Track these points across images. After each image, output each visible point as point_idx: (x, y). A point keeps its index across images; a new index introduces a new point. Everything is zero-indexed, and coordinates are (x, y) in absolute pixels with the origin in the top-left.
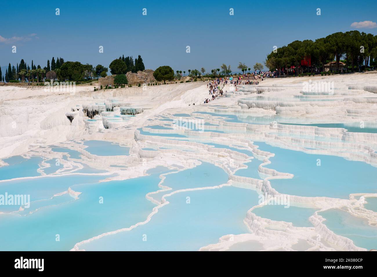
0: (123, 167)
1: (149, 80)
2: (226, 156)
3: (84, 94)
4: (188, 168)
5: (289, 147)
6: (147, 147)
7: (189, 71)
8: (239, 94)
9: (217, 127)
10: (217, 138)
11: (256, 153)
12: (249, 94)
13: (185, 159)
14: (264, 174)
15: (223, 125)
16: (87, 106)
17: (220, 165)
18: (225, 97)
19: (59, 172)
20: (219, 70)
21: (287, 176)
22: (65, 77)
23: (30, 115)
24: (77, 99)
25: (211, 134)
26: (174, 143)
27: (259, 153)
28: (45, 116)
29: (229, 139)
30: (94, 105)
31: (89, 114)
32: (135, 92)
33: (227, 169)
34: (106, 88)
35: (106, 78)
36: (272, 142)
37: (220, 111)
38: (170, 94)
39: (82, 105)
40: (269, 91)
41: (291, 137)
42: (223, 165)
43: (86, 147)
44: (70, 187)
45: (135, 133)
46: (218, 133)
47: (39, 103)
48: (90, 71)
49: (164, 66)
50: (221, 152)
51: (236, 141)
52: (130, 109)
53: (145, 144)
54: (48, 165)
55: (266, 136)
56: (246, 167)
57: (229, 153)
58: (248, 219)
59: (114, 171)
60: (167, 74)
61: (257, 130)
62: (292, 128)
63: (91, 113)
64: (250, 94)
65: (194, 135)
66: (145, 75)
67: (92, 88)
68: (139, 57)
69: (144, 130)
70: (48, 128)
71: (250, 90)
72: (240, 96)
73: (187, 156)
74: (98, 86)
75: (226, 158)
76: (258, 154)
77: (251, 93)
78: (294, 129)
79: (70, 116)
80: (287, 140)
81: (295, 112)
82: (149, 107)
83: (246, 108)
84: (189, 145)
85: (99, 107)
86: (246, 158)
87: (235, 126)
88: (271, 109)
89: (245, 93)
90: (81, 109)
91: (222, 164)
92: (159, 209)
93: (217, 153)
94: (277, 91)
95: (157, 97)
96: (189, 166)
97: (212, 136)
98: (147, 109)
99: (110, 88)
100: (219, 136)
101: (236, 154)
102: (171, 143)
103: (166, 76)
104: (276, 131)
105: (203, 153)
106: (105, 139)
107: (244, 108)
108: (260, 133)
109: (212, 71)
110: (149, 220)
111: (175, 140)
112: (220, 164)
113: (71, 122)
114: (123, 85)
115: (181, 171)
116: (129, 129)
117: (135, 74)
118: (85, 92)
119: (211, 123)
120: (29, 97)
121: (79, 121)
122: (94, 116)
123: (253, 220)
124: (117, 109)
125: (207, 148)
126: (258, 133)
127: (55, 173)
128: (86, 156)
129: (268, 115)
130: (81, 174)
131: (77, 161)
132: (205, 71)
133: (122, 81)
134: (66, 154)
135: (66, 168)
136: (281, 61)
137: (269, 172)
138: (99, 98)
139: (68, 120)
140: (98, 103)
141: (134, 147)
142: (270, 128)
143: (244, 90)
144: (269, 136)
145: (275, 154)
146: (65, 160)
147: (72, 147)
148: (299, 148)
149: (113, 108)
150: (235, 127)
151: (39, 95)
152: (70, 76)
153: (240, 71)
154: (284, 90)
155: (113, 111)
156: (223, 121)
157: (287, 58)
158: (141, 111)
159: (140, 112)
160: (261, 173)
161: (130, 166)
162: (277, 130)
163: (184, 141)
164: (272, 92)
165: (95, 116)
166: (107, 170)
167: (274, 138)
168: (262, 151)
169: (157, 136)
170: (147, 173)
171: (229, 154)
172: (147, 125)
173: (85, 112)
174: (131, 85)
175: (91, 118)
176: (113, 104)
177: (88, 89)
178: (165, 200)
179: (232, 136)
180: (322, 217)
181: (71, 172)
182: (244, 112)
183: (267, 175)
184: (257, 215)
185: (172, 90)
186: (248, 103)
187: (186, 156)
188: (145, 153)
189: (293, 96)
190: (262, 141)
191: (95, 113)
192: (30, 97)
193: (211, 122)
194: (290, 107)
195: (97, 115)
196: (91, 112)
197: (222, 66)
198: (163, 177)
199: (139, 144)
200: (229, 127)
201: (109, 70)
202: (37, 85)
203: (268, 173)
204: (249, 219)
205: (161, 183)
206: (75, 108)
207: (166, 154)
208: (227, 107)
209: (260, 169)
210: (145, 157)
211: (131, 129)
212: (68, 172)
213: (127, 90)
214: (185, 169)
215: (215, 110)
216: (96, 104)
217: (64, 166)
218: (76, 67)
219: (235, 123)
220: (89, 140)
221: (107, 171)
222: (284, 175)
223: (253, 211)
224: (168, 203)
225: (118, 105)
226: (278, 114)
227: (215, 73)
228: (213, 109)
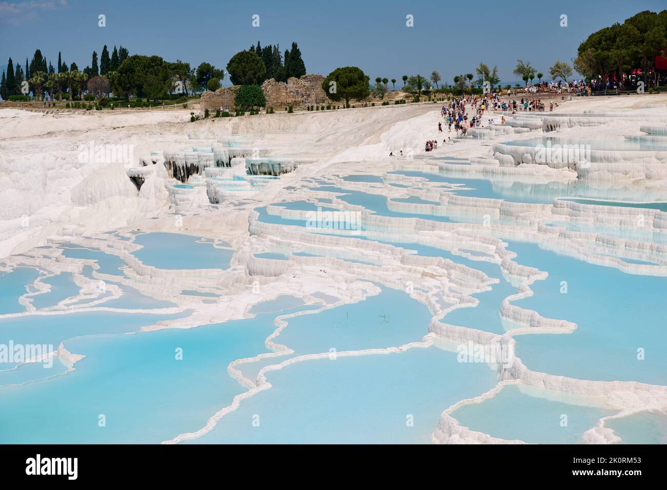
0: (210, 297)
1: (313, 97)
2: (440, 276)
3: (169, 129)
4: (347, 302)
5: (586, 258)
6: (267, 251)
7: (405, 78)
8: (504, 131)
9: (433, 208)
10: (428, 231)
11: (508, 269)
12: (525, 132)
13: (346, 281)
14: (512, 321)
15: (449, 202)
16: (173, 153)
17: (422, 296)
18: (473, 138)
19: (65, 305)
20: (470, 77)
21: (562, 326)
22: (128, 89)
23: (50, 173)
24: (153, 140)
25: (416, 224)
26: (329, 243)
27: (512, 271)
28: (82, 175)
29: (456, 235)
30: (190, 152)
31: (178, 173)
32: (280, 126)
33: (434, 305)
34: (217, 116)
35: (218, 93)
36: (550, 243)
37: (452, 170)
38: (359, 130)
39: (162, 152)
40: (571, 127)
41: (595, 234)
42: (427, 297)
43: (139, 247)
44: (63, 343)
45: (249, 217)
46: (430, 222)
47: (69, 147)
48: (183, 78)
49: (345, 68)
50: (431, 265)
51: (470, 240)
52: (267, 162)
53: (264, 245)
54: (46, 288)
55: (539, 230)
56: (475, 304)
57: (448, 267)
58: (441, 431)
59: (188, 303)
60: (352, 85)
61: (521, 215)
62: (603, 212)
63: (182, 171)
64: (527, 132)
65: (378, 226)
66: (304, 86)
67: (185, 115)
68: (294, 46)
69: (270, 212)
70: (88, 203)
71: (529, 122)
72: (507, 135)
73: (353, 273)
74: (199, 111)
75: (437, 280)
76: (510, 273)
77: (531, 129)
78: (606, 214)
79: (137, 176)
80: (587, 240)
81: (621, 175)
82: (310, 159)
83: (510, 165)
84: (362, 247)
85: (199, 157)
86: (483, 281)
87: (475, 206)
88: (567, 168)
89: (516, 129)
90: (161, 160)
91: (425, 294)
92: (242, 402)
93: (421, 269)
94: (589, 126)
95: (329, 135)
96: (351, 297)
97: (418, 228)
98: (305, 162)
99: (226, 115)
100: (434, 227)
101: (463, 271)
102: (323, 242)
103: (350, 89)
104: (566, 218)
105: (389, 266)
106: (187, 229)
107: (507, 165)
108: (529, 222)
109: (456, 80)
110: (211, 428)
111: (332, 237)
112: (422, 293)
113: (139, 189)
114: (255, 108)
115: (328, 308)
116: (241, 209)
117: (282, 84)
118: (171, 124)
119: (424, 199)
120: (48, 133)
121: (156, 188)
122: (188, 178)
123: (450, 435)
124: (240, 162)
125: (401, 256)
126: (525, 222)
127: (55, 307)
128: (134, 270)
129: (560, 181)
130: (111, 310)
131: (113, 281)
132: (440, 80)
133: (253, 101)
134: (91, 262)
135: (85, 294)
136: (608, 57)
137: (522, 318)
138: (202, 136)
139: (132, 186)
140: (199, 148)
141: (241, 251)
142: (553, 212)
143: (514, 123)
144: (545, 231)
145: (549, 273)
146: (85, 276)
147: (109, 246)
148: (610, 260)
149: (230, 159)
150: (475, 208)
151: (70, 128)
152: (140, 87)
153: (519, 79)
154: (604, 123)
155: (230, 166)
156: (449, 193)
157: (623, 52)
158: (292, 168)
159: (289, 169)
160: (504, 318)
161: (226, 295)
162: (567, 216)
163: (352, 239)
164: (577, 127)
165: (190, 176)
166: (174, 300)
167: (559, 234)
168: (520, 266)
169: (294, 227)
170: (250, 312)
171: (446, 269)
172: (279, 200)
173: (170, 168)
174: (272, 109)
175: (183, 181)
176: (229, 151)
177: (177, 117)
178: (264, 379)
179: (462, 229)
180: (613, 433)
181: (91, 304)
182: (504, 173)
183: (518, 323)
184: (462, 424)
185: (363, 121)
186: (516, 152)
187: (350, 273)
188: (261, 264)
189: (623, 139)
190: (531, 240)
191: (191, 170)
192: (50, 134)
193: (423, 195)
194: (610, 164)
195: (195, 175)
196: (183, 167)
197: (479, 68)
198: (281, 323)
199: (251, 244)
200: (459, 207)
201: (227, 75)
202: (68, 106)
203: (520, 320)
204: (443, 432)
205: (273, 336)
206: (148, 159)
207: (305, 267)
208: (469, 162)
209: (504, 309)
210: (259, 274)
211: (244, 209)
212: (85, 305)
213: (262, 120)
214: (338, 304)
215: (441, 169)
216: (194, 150)
217: (81, 291)
218: (153, 67)
219: (475, 198)
220: (148, 232)
221: (175, 305)
222: (555, 326)
223: (454, 415)
224: (268, 386)
225: (241, 154)
226: (582, 179)
227: (462, 84)
228: (436, 165)
